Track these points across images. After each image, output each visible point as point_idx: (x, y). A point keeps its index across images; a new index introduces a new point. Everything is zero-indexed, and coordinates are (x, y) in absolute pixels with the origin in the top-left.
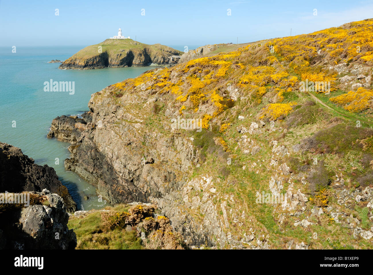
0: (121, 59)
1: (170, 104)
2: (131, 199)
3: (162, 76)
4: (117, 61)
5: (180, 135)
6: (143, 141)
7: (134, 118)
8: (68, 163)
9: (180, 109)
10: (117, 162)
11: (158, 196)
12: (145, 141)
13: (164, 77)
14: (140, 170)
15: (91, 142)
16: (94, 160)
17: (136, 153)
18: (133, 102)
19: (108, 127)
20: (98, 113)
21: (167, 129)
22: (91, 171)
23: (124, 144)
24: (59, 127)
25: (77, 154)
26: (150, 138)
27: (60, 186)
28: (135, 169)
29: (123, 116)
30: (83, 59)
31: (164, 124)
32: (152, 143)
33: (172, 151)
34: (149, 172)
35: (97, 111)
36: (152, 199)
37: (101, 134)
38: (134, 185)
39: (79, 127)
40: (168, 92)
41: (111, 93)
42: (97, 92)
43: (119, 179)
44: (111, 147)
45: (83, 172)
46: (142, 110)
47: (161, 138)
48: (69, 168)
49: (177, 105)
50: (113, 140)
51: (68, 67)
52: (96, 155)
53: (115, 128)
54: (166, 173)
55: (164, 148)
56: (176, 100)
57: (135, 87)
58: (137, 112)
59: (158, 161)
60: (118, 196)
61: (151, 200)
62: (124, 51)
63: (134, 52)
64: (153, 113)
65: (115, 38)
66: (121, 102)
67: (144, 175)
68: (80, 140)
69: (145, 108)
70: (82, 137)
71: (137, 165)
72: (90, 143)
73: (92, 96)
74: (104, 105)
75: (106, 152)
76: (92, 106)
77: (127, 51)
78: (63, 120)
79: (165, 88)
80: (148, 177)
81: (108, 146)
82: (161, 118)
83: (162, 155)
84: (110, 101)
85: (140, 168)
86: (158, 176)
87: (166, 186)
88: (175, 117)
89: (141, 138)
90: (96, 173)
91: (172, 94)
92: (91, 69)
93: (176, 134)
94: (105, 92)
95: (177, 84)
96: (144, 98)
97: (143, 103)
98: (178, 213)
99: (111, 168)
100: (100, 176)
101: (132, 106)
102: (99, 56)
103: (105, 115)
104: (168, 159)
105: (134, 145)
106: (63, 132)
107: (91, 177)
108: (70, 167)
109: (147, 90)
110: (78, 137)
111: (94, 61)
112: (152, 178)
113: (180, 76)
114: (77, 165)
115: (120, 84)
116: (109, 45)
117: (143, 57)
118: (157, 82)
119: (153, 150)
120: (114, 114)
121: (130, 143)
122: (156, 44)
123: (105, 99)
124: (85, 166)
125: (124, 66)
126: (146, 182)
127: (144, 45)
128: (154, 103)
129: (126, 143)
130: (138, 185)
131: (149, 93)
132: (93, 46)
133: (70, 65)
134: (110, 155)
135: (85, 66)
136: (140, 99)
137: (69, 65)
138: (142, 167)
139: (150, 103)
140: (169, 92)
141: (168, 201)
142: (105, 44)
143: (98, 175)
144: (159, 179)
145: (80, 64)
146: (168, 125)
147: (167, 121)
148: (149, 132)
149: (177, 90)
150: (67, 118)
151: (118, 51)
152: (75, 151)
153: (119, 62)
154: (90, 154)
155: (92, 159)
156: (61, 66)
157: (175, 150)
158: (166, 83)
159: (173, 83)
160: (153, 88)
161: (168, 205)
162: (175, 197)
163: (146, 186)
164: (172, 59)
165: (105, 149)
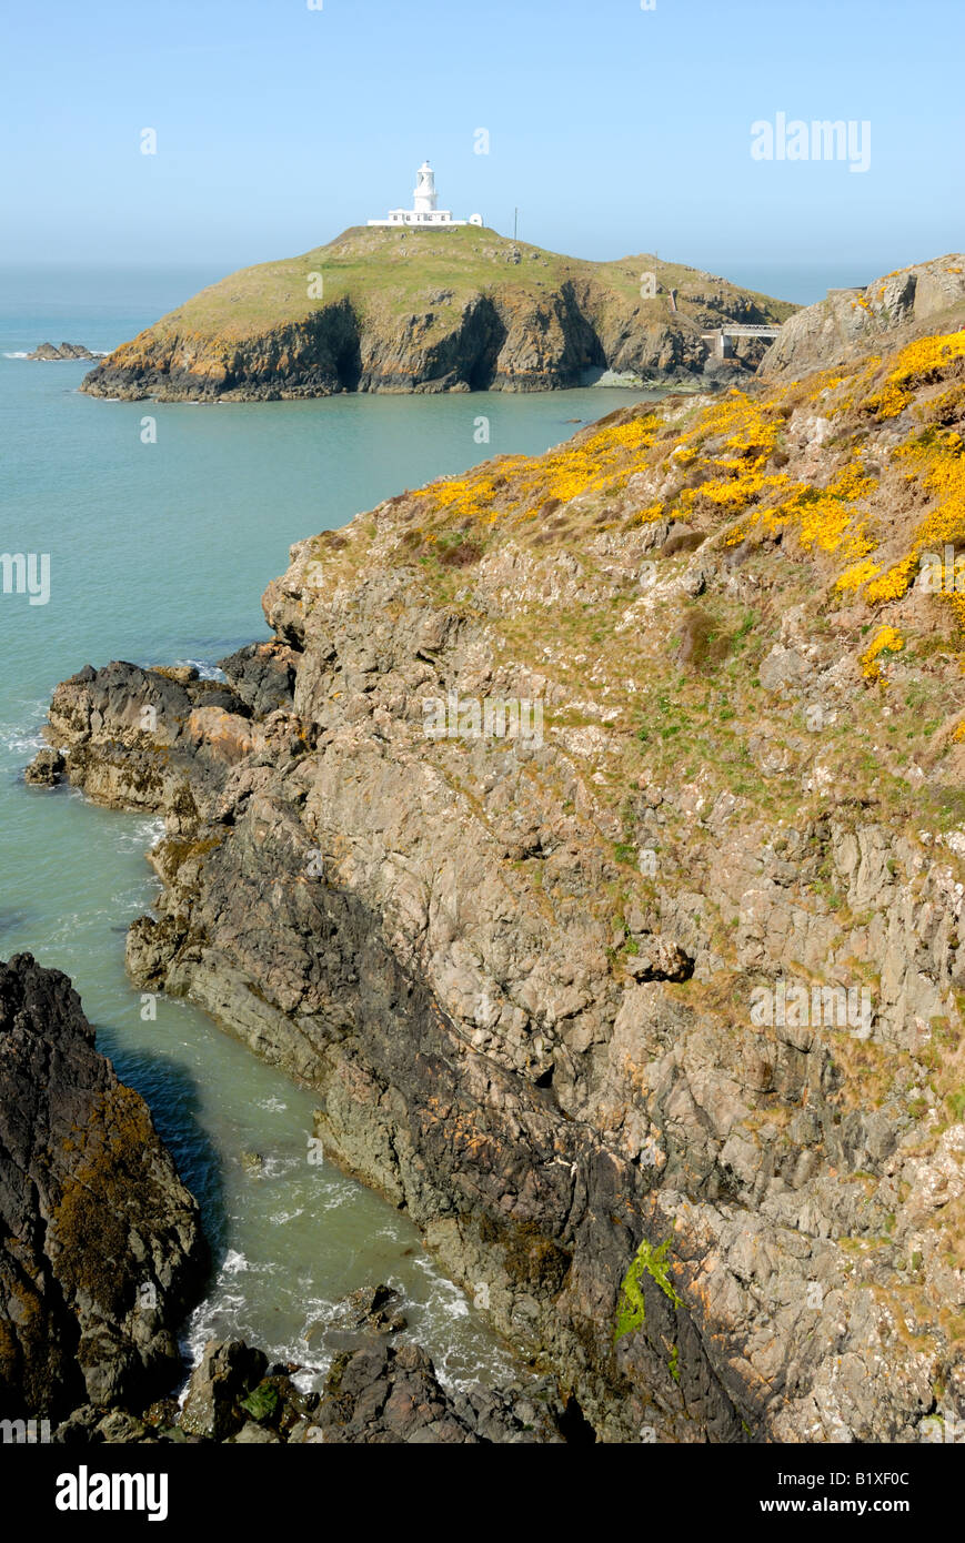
0: (430, 341)
1: (792, 617)
2: (537, 1197)
3: (734, 440)
4: (406, 358)
5: (868, 813)
6: (622, 839)
7: (561, 691)
8: (148, 943)
9: (860, 648)
10: (457, 961)
11: (713, 1190)
12: (630, 838)
13: (745, 446)
14: (597, 1013)
15: (288, 825)
16: (308, 934)
17: (574, 909)
18: (547, 594)
19: (399, 743)
20: (333, 657)
21: (776, 771)
22: (287, 998)
23: (502, 849)
24: (96, 729)
25: (205, 891)
26: (662, 818)
27: (103, 1090)
28: (565, 1011)
29: (489, 679)
30: (217, 340)
31: (753, 740)
32: (675, 854)
33: (812, 909)
34: (658, 1035)
35: (326, 642)
36: (680, 1210)
37: (352, 783)
38: (556, 1104)
39: (213, 736)
40: (778, 541)
41: (411, 538)
42: (324, 534)
43: (468, 1065)
44: (417, 866)
45: (235, 1001)
46: (608, 644)
47: (735, 822)
48: (150, 977)
49: (842, 619)
50: (431, 820)
51: (133, 387)
52: (321, 908)
53: (440, 747)
54: (771, 1049)
55: (759, 890)
56: (834, 592)
57: (554, 505)
58: (580, 658)
59: (721, 964)
60: (455, 1170)
61: (669, 1212)
62: (446, 301)
63: (507, 307)
64: (681, 669)
65: (400, 223)
66: (468, 597)
67: (625, 1048)
68: (223, 811)
69: (627, 632)
70: (238, 794)
71: (577, 983)
72: (287, 835)
73: (295, 556)
74: (368, 611)
75: (384, 894)
76: (294, 615)
77: (465, 299)
78: (120, 686)
79: (751, 513)
80: (651, 1067)
81: (402, 858)
82: (737, 701)
83: (744, 932)
84: (404, 589)
85: (600, 1001)
86: (719, 1065)
87: (769, 1130)
88: (830, 694)
89: (609, 821)
90: (319, 1012)
91: (805, 555)
92: (260, 398)
93: (845, 803)
94: (373, 533)
95: (834, 489)
96: (620, 570)
97: (615, 601)
98: (873, 1336)
99: (415, 995)
100: (337, 1035)
101: (544, 620)
102: (309, 327)
103: (376, 669)
104: (786, 962)
105: (560, 859)
106: (118, 756)
107: (283, 1035)
108: (158, 971)
109: (638, 523)
110: (206, 793)
111: (277, 355)
112: (677, 1072)
113: (847, 440)
114: (199, 960)
115: (459, 491)
116: (363, 262)
117: (555, 335)
118: (699, 479)
119: (683, 896)
120: (428, 667)
121: (539, 848)
122: (632, 259)
123: (375, 572)
124: (253, 968)
125: (446, 388)
126: (635, 1094)
127: (564, 265)
128: (686, 604)
129: (510, 845)
130: (584, 1112)
131: (653, 545)
132: (274, 265)
133: (141, 374)
134: (412, 911)
135: (229, 383)
136: (597, 578)
137: (139, 374)
138: (614, 998)
139: (660, 608)
140: (785, 542)
141: (792, 1235)
142: (341, 256)
143: (331, 1028)
144: (726, 1084)
145: (201, 368)
146: (782, 746)
147: (776, 720)
148: (661, 782)
149: (837, 526)
150: (140, 679)
151: (415, 298)
152: (187, 872)
153: (420, 363)
154: (284, 900)
155: (295, 926)
156: (93, 379)
157: (838, 905)
158: (757, 486)
159: (804, 484)
160: (676, 513)
161: (791, 1261)
162: (843, 1218)
163: (635, 1119)
164: (722, 343)
165: (379, 872)
